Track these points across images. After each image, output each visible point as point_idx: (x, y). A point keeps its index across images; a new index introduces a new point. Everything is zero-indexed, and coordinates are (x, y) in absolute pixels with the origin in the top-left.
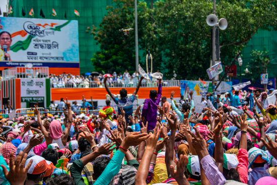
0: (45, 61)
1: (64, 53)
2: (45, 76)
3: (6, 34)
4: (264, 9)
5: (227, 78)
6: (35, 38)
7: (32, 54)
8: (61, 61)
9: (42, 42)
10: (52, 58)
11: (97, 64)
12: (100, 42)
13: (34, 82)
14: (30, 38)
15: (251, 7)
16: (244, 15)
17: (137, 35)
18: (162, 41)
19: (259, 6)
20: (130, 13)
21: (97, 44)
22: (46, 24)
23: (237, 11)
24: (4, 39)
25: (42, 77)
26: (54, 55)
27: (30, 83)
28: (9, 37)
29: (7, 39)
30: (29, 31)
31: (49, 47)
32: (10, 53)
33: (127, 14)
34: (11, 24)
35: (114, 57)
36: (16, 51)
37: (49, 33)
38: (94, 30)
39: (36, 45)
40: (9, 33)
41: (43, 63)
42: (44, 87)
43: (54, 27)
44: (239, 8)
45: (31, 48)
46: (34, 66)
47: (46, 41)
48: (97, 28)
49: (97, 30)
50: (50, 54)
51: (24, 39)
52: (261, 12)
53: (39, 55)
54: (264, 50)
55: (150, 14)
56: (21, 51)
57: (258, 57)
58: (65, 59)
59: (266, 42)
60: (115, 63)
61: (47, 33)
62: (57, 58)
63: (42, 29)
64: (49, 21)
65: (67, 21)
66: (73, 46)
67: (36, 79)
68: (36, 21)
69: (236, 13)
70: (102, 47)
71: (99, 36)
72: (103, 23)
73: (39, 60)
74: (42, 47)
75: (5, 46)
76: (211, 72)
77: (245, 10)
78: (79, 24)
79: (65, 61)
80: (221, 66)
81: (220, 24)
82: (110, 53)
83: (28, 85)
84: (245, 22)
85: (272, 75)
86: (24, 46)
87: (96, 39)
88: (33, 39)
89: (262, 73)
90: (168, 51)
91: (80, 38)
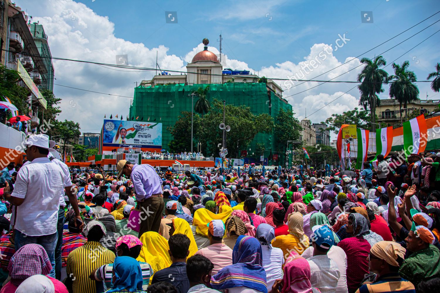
0: (143, 144)
1: (153, 140)
2: (138, 153)
3: (124, 130)
4: (261, 122)
5: (242, 157)
6: (138, 132)
7: (137, 140)
8: (152, 145)
9: (142, 134)
10: (147, 143)
11: (171, 147)
12: (173, 135)
13: (133, 156)
14: (136, 132)
15: (254, 121)
16: (251, 125)
17: (192, 132)
18: (207, 136)
19: (258, 120)
20: (190, 120)
21: (172, 136)
22: (145, 125)
23: (246, 122)
24: (123, 132)
25: (137, 153)
26: (148, 141)
27: (131, 156)
28: (125, 131)
29: (124, 132)
30: (136, 128)
31: (146, 137)
32: (125, 139)
33: (189, 121)
34: (127, 124)
35: (181, 144)
36: (128, 139)
37: (147, 129)
38: (171, 129)
39: (139, 136)
40: (125, 129)
41: (142, 145)
42: (138, 159)
43: (149, 126)
44: (248, 121)
45: (136, 137)
46: (133, 147)
47: (144, 134)
48: (173, 127)
49: (172, 129)
50: (146, 140)
51: (133, 132)
52: (259, 124)
53: (140, 141)
54: (262, 143)
55: (201, 121)
56: (131, 138)
57: (259, 147)
58: (154, 143)
59: (263, 139)
60: (181, 147)
61: (145, 129)
62: (150, 143)
63: (143, 127)
64: (147, 123)
65: (156, 123)
66: (159, 136)
67: (134, 154)
68: (140, 123)
69: (246, 123)
70: (175, 138)
71: (173, 132)
72: (176, 125)
73: (140, 144)
74: (142, 137)
75: (123, 136)
76: (221, 154)
77: (251, 122)
78: (163, 125)
79: (154, 145)
80: (227, 151)
81: (227, 128)
82: (179, 141)
83: (130, 157)
84: (251, 128)
85: (266, 157)
86: (133, 136)
87: (172, 133)
88: (137, 133)
89: (261, 155)
90: (211, 141)
91: (163, 133)
